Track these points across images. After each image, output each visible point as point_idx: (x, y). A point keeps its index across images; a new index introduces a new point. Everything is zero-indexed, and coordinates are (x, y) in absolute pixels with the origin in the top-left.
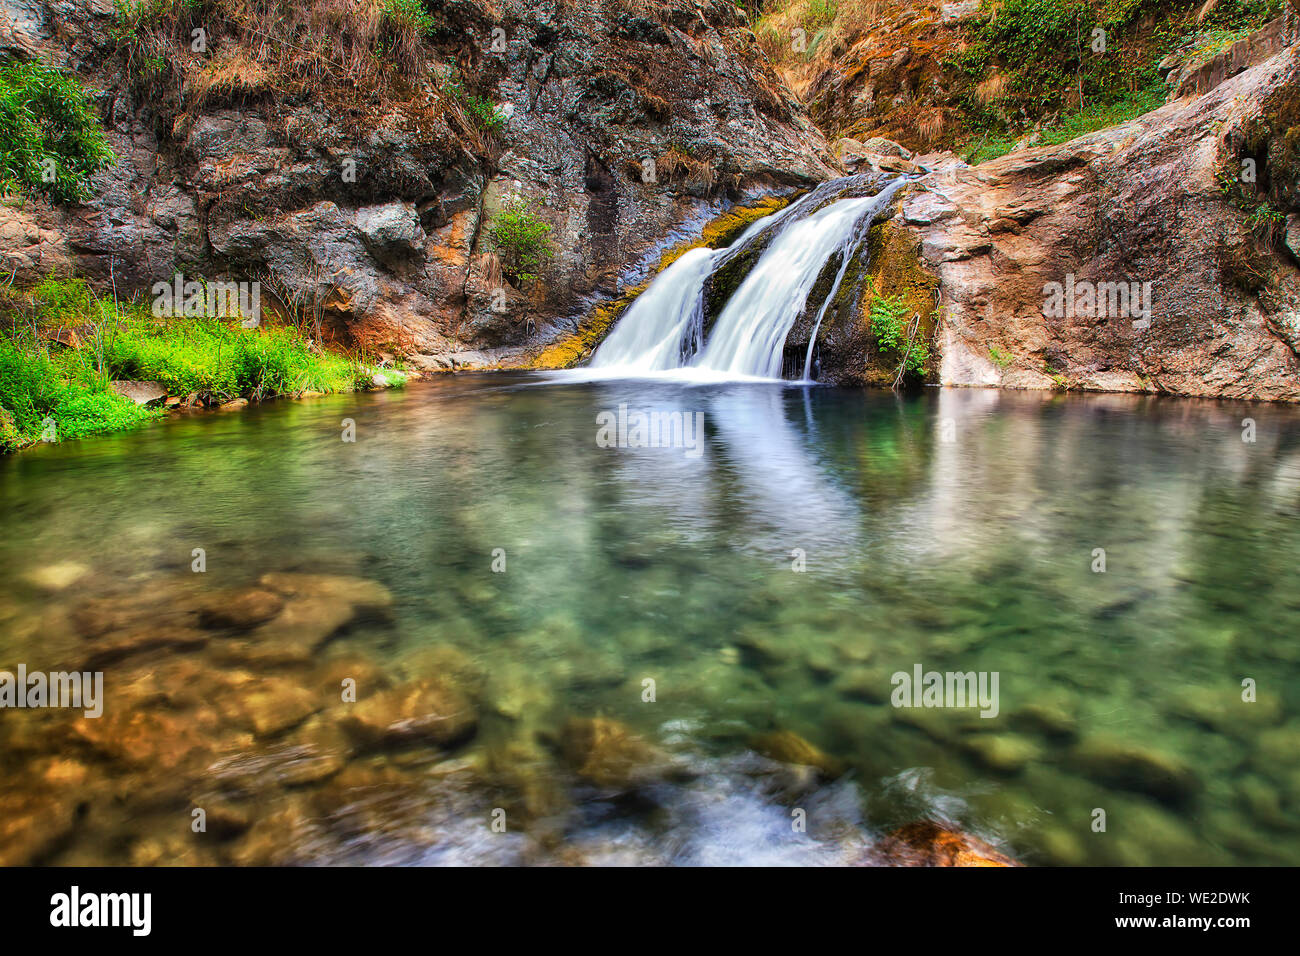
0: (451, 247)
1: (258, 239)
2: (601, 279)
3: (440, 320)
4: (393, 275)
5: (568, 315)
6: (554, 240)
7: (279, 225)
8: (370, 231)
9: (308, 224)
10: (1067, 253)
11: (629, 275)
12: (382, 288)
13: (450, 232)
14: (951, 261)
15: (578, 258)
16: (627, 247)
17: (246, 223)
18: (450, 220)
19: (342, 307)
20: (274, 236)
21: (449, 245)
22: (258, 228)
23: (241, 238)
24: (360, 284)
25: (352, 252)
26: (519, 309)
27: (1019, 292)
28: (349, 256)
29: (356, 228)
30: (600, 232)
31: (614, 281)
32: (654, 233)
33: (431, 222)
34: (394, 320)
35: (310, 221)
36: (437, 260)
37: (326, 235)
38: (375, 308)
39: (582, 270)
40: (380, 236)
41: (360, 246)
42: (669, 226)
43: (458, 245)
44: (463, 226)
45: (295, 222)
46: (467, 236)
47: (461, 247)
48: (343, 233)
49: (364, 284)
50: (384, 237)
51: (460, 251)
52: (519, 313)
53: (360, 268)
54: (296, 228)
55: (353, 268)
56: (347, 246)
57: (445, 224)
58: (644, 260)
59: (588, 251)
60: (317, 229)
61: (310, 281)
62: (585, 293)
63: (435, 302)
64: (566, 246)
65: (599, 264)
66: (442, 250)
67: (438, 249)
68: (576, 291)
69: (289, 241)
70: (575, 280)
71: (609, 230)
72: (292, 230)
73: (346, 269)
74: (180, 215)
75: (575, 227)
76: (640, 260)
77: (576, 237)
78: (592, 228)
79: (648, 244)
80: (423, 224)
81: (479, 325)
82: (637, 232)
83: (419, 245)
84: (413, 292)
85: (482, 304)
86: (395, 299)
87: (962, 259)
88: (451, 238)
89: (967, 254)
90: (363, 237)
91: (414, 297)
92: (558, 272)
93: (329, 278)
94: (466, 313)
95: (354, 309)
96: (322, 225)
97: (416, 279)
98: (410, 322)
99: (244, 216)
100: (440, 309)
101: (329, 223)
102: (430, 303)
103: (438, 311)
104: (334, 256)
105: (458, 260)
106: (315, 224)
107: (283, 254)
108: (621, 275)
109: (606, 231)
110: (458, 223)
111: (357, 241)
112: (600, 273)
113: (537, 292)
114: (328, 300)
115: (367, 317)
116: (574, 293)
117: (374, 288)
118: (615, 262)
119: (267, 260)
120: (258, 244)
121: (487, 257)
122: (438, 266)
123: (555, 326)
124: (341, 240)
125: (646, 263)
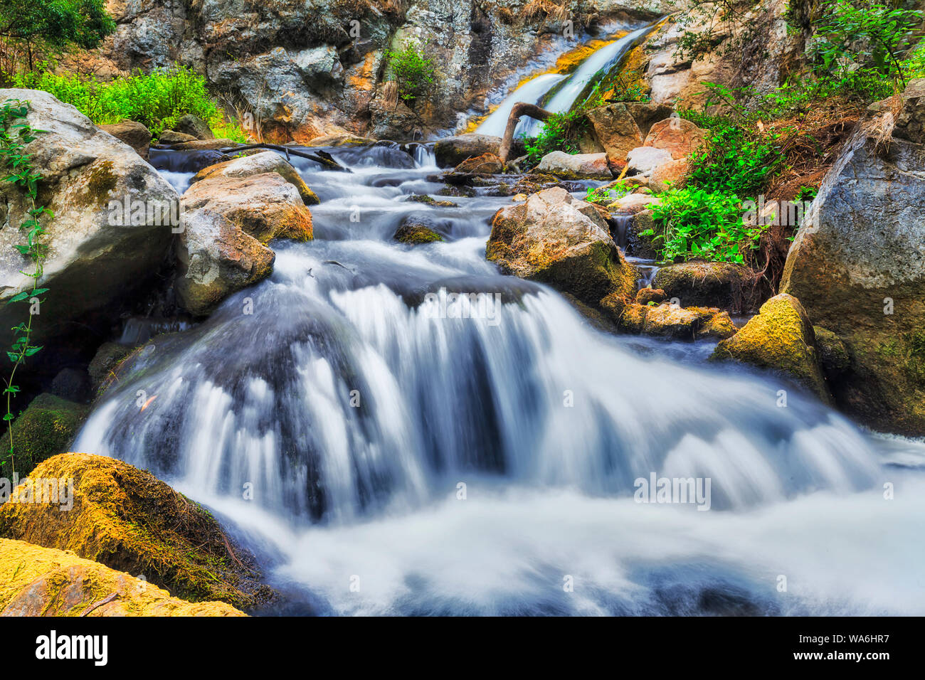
0: (364, 77)
1: (235, 73)
2: (475, 100)
3: (352, 129)
4: (322, 98)
5: (449, 128)
6: (441, 70)
7: (248, 64)
8: (303, 66)
9: (266, 63)
10: (728, 65)
11: (494, 96)
12: (311, 106)
13: (362, 66)
14: (660, 74)
15: (458, 84)
16: (495, 74)
17: (229, 63)
18: (364, 58)
19: (286, 119)
20: (244, 71)
21: (362, 76)
22: (235, 66)
23: (225, 73)
24: (297, 103)
25: (294, 81)
26: (408, 122)
27: (691, 95)
28: (291, 84)
29: (296, 65)
30: (477, 64)
31: (483, 101)
32: (517, 62)
33: (348, 59)
34: (319, 128)
35: (267, 61)
36: (352, 86)
37: (277, 70)
38: (307, 120)
39: (460, 93)
40: (310, 70)
41: (299, 77)
42: (530, 58)
43: (368, 75)
44: (372, 62)
45: (258, 62)
46: (374, 69)
47: (369, 77)
48: (288, 68)
49: (300, 103)
50: (313, 70)
51: (369, 80)
52: (407, 125)
53: (299, 92)
54: (258, 65)
55: (294, 92)
56: (291, 77)
57: (360, 61)
58: (506, 84)
59: (465, 79)
60: (272, 66)
61: (266, 101)
62: (461, 110)
63: (349, 117)
64: (449, 75)
65: (473, 88)
66: (356, 80)
67: (353, 78)
68: (456, 109)
69: (253, 74)
70: (454, 101)
71: (485, 62)
72: (256, 67)
73: (289, 93)
74: (196, 59)
75: (458, 60)
76: (503, 85)
77: (459, 68)
78: (472, 61)
79: (510, 72)
80: (342, 61)
81: (378, 133)
82: (504, 63)
83: (337, 76)
84: (335, 109)
85: (380, 118)
86: (321, 114)
87: (667, 72)
88: (363, 70)
89: (672, 68)
90: (300, 71)
91: (334, 113)
92: (443, 94)
93: (278, 99)
94: (371, 125)
95: (293, 120)
96: (275, 63)
97: (337, 100)
98: (329, 129)
99: (228, 59)
100: (353, 121)
101: (279, 62)
102: (346, 117)
103: (350, 123)
104: (280, 84)
105: (367, 86)
106: (270, 62)
107: (249, 83)
108: (488, 96)
109: (482, 63)
110: (369, 60)
111: (297, 74)
112: (474, 95)
113: (427, 110)
114: (278, 114)
115: (302, 126)
116: (453, 111)
117: (307, 106)
118: (485, 87)
119: (240, 87)
120: (234, 76)
121: (388, 84)
122: (352, 91)
123: (438, 136)
124: (287, 73)
125: (507, 86)
